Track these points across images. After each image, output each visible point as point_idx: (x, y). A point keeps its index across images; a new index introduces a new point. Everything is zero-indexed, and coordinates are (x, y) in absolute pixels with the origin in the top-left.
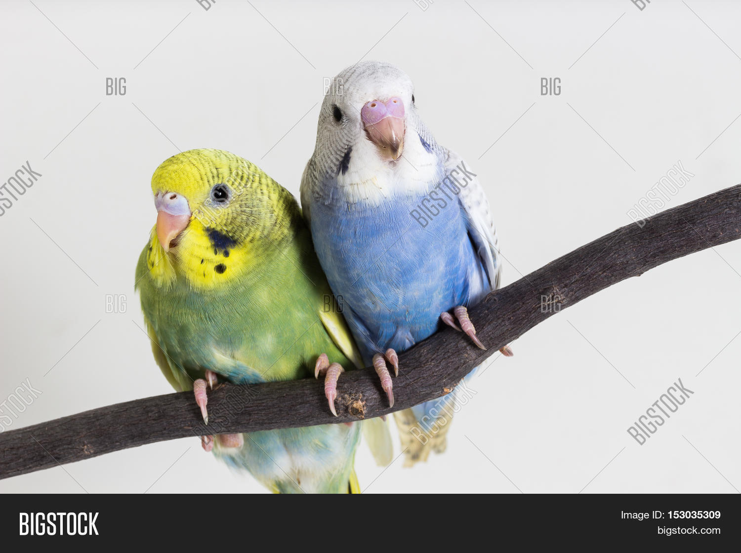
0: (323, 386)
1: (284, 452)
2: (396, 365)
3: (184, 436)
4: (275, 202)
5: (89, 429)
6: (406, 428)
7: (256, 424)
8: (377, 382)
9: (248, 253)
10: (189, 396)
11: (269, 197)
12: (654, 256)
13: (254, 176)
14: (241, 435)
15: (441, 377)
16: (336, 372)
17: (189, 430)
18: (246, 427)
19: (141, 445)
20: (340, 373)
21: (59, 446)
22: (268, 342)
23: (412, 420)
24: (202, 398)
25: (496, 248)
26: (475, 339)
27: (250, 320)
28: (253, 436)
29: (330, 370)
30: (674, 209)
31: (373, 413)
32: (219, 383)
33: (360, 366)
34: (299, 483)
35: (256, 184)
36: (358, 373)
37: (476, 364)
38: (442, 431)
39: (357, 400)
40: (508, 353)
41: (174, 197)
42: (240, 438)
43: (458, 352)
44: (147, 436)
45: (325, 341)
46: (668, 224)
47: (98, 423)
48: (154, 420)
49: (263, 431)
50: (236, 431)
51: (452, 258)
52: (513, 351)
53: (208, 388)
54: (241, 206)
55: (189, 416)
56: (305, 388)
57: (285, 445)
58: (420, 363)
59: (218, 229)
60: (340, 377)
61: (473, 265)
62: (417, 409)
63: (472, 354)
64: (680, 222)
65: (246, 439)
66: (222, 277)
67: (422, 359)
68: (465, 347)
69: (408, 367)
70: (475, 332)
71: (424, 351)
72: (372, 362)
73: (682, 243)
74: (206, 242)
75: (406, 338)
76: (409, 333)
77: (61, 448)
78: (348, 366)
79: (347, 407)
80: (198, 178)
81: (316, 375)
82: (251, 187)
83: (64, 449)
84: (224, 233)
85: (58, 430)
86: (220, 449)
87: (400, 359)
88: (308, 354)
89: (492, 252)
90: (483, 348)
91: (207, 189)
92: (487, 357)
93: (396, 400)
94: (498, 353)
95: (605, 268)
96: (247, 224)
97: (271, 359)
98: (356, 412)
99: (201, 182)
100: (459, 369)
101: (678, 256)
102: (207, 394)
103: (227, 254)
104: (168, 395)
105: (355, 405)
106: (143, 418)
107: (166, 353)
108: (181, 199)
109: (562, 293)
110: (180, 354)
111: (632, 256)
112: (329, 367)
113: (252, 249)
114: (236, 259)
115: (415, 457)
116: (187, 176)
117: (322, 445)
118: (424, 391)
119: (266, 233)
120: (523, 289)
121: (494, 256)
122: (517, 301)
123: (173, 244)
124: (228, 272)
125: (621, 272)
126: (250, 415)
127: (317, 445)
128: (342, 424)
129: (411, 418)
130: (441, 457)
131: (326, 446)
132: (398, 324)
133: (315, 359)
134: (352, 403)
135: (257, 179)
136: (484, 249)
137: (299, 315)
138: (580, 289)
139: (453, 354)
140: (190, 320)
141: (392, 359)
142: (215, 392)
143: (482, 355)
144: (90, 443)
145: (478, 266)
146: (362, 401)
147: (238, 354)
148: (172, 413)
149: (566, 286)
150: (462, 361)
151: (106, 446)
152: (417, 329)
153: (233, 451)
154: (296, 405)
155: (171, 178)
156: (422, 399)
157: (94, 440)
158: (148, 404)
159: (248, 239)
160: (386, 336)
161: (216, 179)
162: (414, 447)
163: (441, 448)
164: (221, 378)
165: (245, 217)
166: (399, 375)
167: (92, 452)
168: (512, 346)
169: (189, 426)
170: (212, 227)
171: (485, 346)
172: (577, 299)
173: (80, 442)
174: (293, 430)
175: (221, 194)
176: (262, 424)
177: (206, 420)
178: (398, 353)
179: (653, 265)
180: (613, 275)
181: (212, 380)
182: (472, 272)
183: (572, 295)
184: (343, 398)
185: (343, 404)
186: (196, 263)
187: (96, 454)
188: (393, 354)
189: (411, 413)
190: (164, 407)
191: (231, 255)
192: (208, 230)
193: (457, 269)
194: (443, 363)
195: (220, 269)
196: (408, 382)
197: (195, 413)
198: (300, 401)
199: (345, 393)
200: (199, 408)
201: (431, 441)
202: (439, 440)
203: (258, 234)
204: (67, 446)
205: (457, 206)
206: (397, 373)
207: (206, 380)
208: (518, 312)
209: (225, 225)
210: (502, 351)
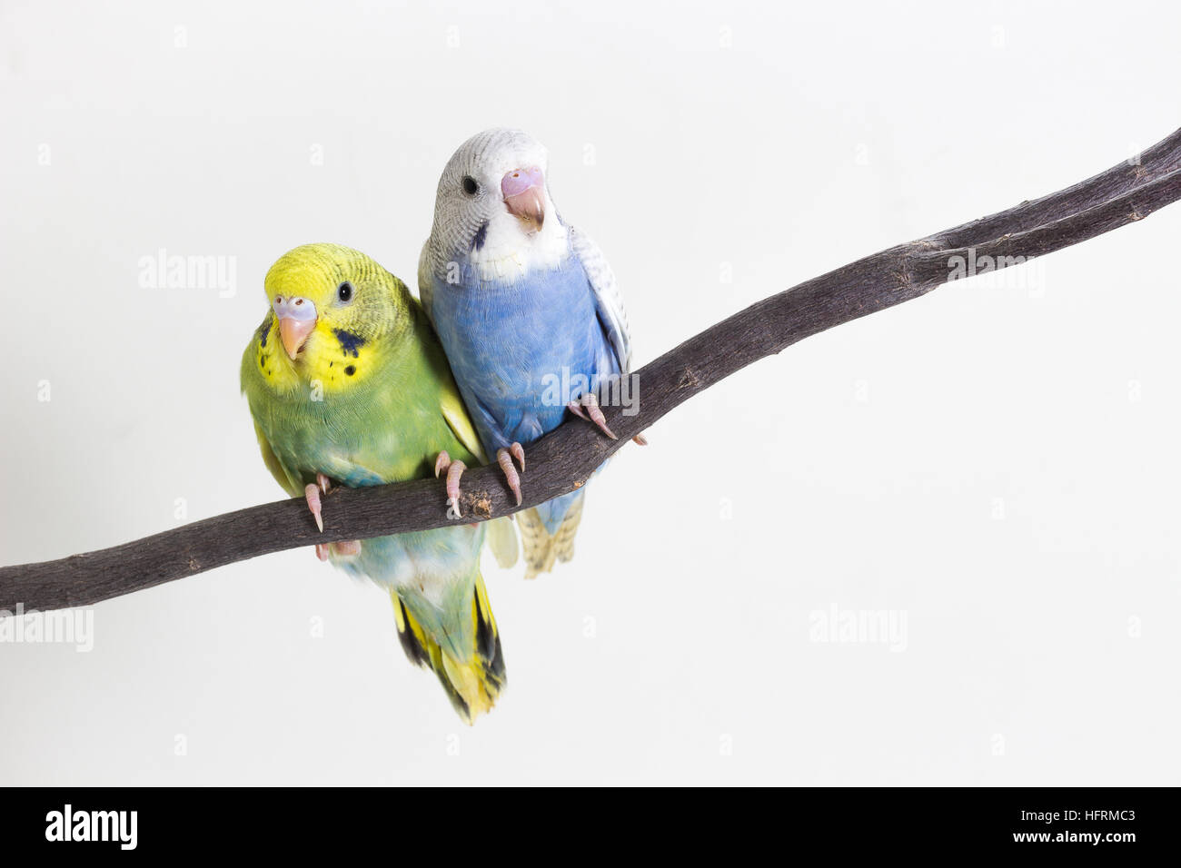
0: (445, 486)
1: (405, 557)
2: (523, 461)
3: (298, 546)
4: (393, 292)
5: (194, 542)
6: (530, 531)
7: (375, 529)
8: (502, 479)
9: (377, 351)
10: (300, 503)
11: (387, 286)
12: (792, 332)
13: (370, 265)
14: (358, 542)
15: (570, 471)
16: (458, 470)
17: (302, 539)
18: (364, 533)
19: (250, 558)
20: (462, 471)
21: (162, 563)
22: (389, 442)
23: (536, 522)
24: (315, 505)
25: (627, 333)
26: (606, 428)
27: (370, 422)
28: (371, 542)
29: (451, 468)
30: (811, 281)
31: (499, 512)
32: (332, 487)
33: (485, 463)
34: (423, 590)
35: (374, 275)
36: (482, 469)
37: (608, 455)
38: (570, 533)
39: (482, 499)
40: (642, 442)
41: (301, 301)
42: (357, 545)
43: (588, 443)
44: (257, 548)
45: (449, 437)
46: (804, 298)
47: (204, 536)
48: (264, 530)
49: (381, 537)
50: (353, 538)
51: (580, 343)
52: (647, 440)
53: (321, 492)
54: (364, 302)
55: (302, 525)
56: (425, 489)
57: (406, 549)
58: (548, 456)
59: (346, 330)
60: (463, 476)
61: (602, 349)
62: (543, 508)
63: (603, 445)
64: (817, 296)
65: (363, 546)
66: (352, 379)
67: (549, 452)
68: (595, 438)
69: (535, 461)
70: (605, 421)
71: (552, 444)
72: (496, 457)
73: (820, 318)
74: (335, 344)
75: (533, 427)
76: (537, 421)
77: (165, 564)
78: (471, 463)
79: (472, 507)
80: (324, 279)
81: (437, 474)
82: (370, 280)
83: (169, 565)
84: (352, 332)
85: (161, 545)
86: (338, 557)
87: (526, 454)
88: (431, 452)
89: (623, 335)
90: (614, 437)
91: (334, 290)
92: (618, 447)
93: (524, 498)
94: (631, 443)
95: (740, 347)
96: (373, 320)
97: (393, 459)
98: (482, 512)
99: (327, 283)
100: (590, 462)
101: (817, 331)
102: (320, 499)
103: (356, 355)
104: (278, 503)
105: (480, 505)
106: (252, 528)
107: (280, 459)
108: (307, 304)
109: (696, 375)
110: (295, 459)
111: (767, 334)
112: (451, 465)
113: (380, 347)
114: (365, 359)
115: (539, 566)
116: (313, 278)
117: (446, 548)
118: (553, 487)
119: (391, 327)
120: (655, 374)
121: (625, 340)
122: (648, 386)
123: (301, 350)
124: (358, 374)
125: (757, 350)
126: (368, 520)
127: (441, 548)
128: (468, 526)
129: (534, 519)
130: (566, 565)
131: (451, 548)
132: (524, 411)
133: (436, 456)
134: (477, 503)
135: (373, 269)
136: (615, 333)
137: (420, 413)
138: (715, 370)
139: (582, 445)
140: (309, 425)
141: (518, 455)
142: (329, 498)
143: (614, 445)
144: (195, 557)
145: (607, 350)
146: (487, 500)
147: (356, 456)
148: (284, 522)
149: (699, 368)
150: (593, 453)
151: (214, 561)
152: (545, 417)
153: (351, 558)
154: (416, 508)
155: (296, 282)
156: (551, 495)
157: (200, 554)
158: (258, 513)
159: (376, 336)
160: (512, 425)
161: (340, 276)
162: (538, 553)
163: (567, 555)
164: (334, 482)
165: (369, 313)
166: (526, 471)
167: (199, 567)
168: (646, 433)
169: (302, 535)
170: (340, 328)
171: (616, 435)
172: (712, 382)
173: (185, 557)
174: (415, 534)
175: (345, 293)
176: (381, 529)
177: (321, 528)
178: (524, 447)
179: (791, 341)
180: (748, 355)
181: (324, 484)
182: (600, 357)
183: (707, 378)
184: (467, 498)
185: (467, 504)
186: (325, 367)
187: (203, 569)
188: (518, 448)
189: (536, 513)
190: (275, 516)
191: (360, 355)
192: (335, 331)
193: (585, 354)
194: (573, 456)
195: (350, 371)
196: (536, 477)
197: (308, 521)
198: (421, 502)
199: (469, 491)
200: (313, 515)
201: (557, 546)
202: (566, 544)
203: (384, 329)
204: (170, 562)
205: (586, 285)
206: (523, 469)
207: (318, 484)
208: (650, 398)
209: (352, 324)
210: (635, 440)
